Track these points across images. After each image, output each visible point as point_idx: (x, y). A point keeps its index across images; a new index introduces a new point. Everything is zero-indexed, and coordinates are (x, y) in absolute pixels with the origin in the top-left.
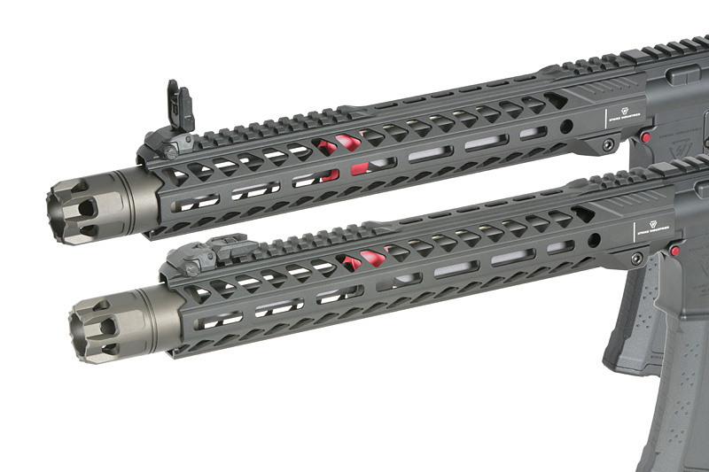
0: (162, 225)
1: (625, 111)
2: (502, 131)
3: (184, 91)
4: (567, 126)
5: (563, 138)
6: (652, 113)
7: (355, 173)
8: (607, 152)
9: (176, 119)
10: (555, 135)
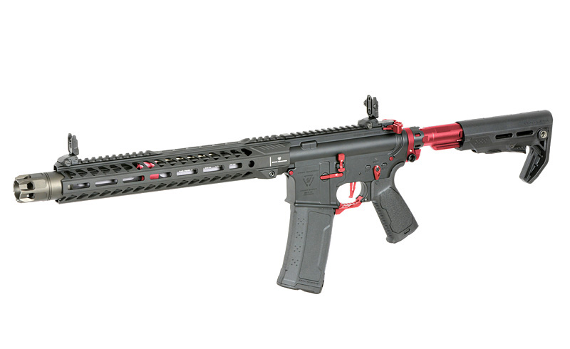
0: (64, 195)
1: (279, 158)
2: (221, 164)
3: (75, 137)
4: (252, 164)
5: (250, 169)
6: (293, 161)
7: (152, 179)
8: (272, 177)
9: (71, 150)
10: (246, 168)
